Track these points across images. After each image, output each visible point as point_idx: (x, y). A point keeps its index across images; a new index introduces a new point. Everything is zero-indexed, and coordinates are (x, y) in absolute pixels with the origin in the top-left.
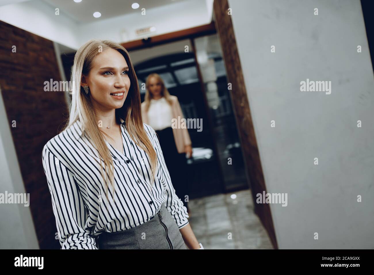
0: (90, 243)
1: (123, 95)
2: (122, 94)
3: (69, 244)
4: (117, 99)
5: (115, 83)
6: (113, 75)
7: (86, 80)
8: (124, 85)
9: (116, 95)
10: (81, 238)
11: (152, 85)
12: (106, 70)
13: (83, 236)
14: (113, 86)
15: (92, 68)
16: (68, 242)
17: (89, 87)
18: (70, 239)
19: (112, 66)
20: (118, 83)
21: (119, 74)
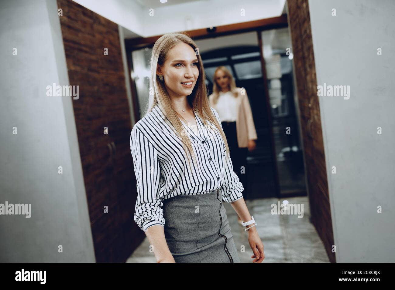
0: (159, 212)
1: (192, 84)
2: (190, 83)
3: (142, 209)
4: (186, 88)
5: (185, 74)
6: (184, 67)
7: (161, 70)
8: (192, 76)
9: (186, 84)
10: (153, 207)
11: (219, 78)
12: (178, 62)
13: (154, 205)
14: (183, 76)
15: (166, 60)
16: (141, 208)
17: (163, 76)
18: (143, 206)
19: (182, 59)
20: (188, 74)
21: (189, 66)
